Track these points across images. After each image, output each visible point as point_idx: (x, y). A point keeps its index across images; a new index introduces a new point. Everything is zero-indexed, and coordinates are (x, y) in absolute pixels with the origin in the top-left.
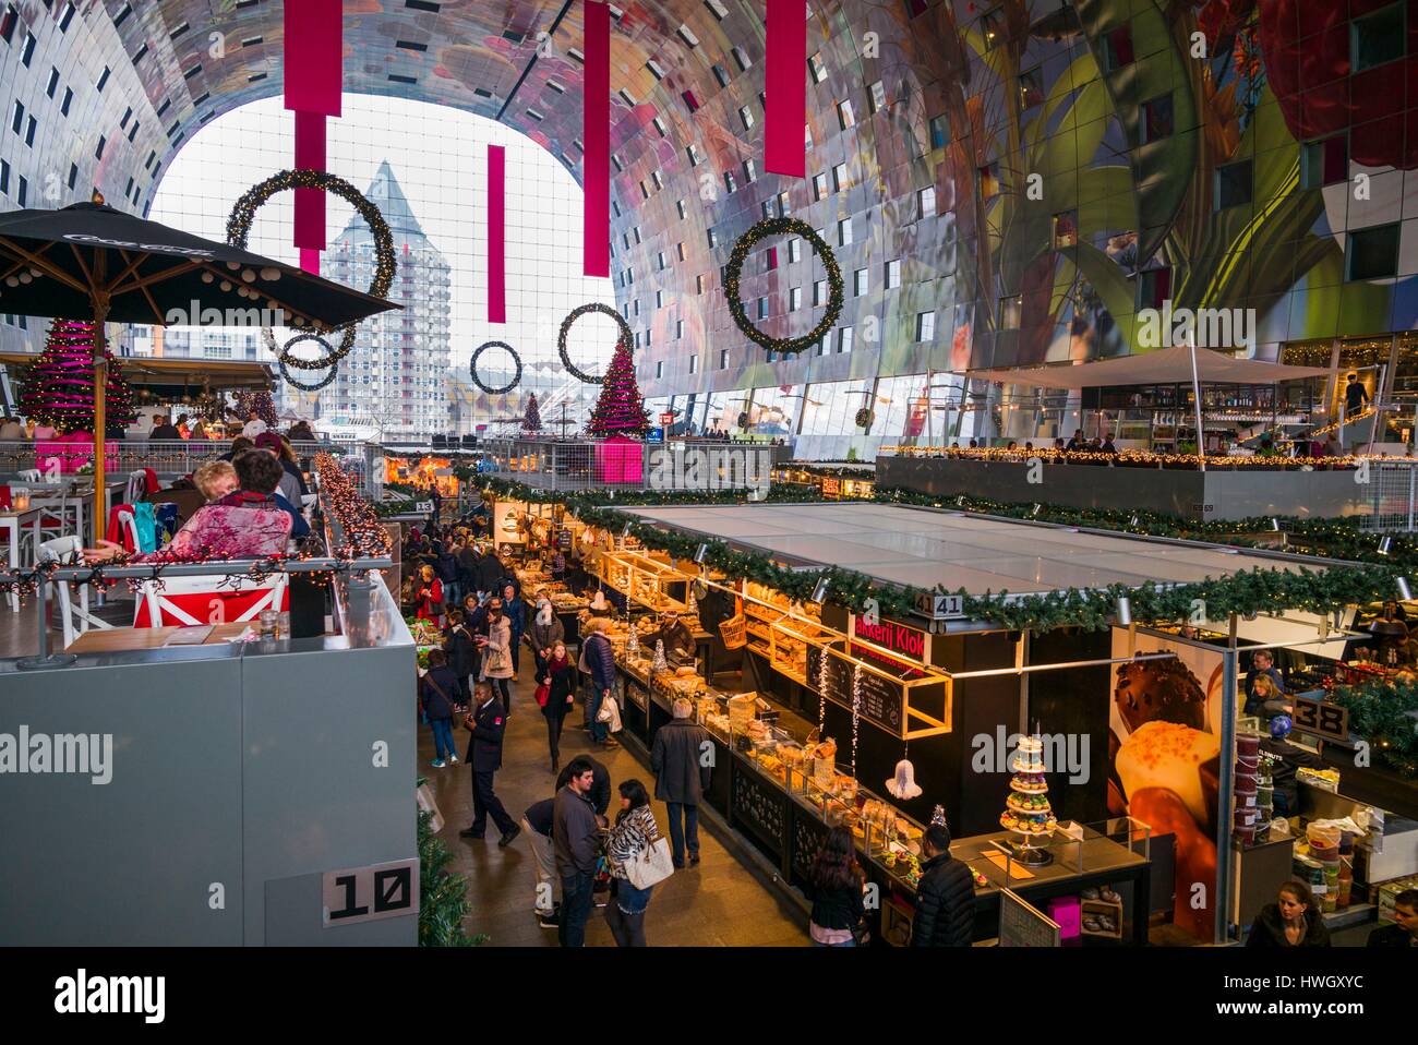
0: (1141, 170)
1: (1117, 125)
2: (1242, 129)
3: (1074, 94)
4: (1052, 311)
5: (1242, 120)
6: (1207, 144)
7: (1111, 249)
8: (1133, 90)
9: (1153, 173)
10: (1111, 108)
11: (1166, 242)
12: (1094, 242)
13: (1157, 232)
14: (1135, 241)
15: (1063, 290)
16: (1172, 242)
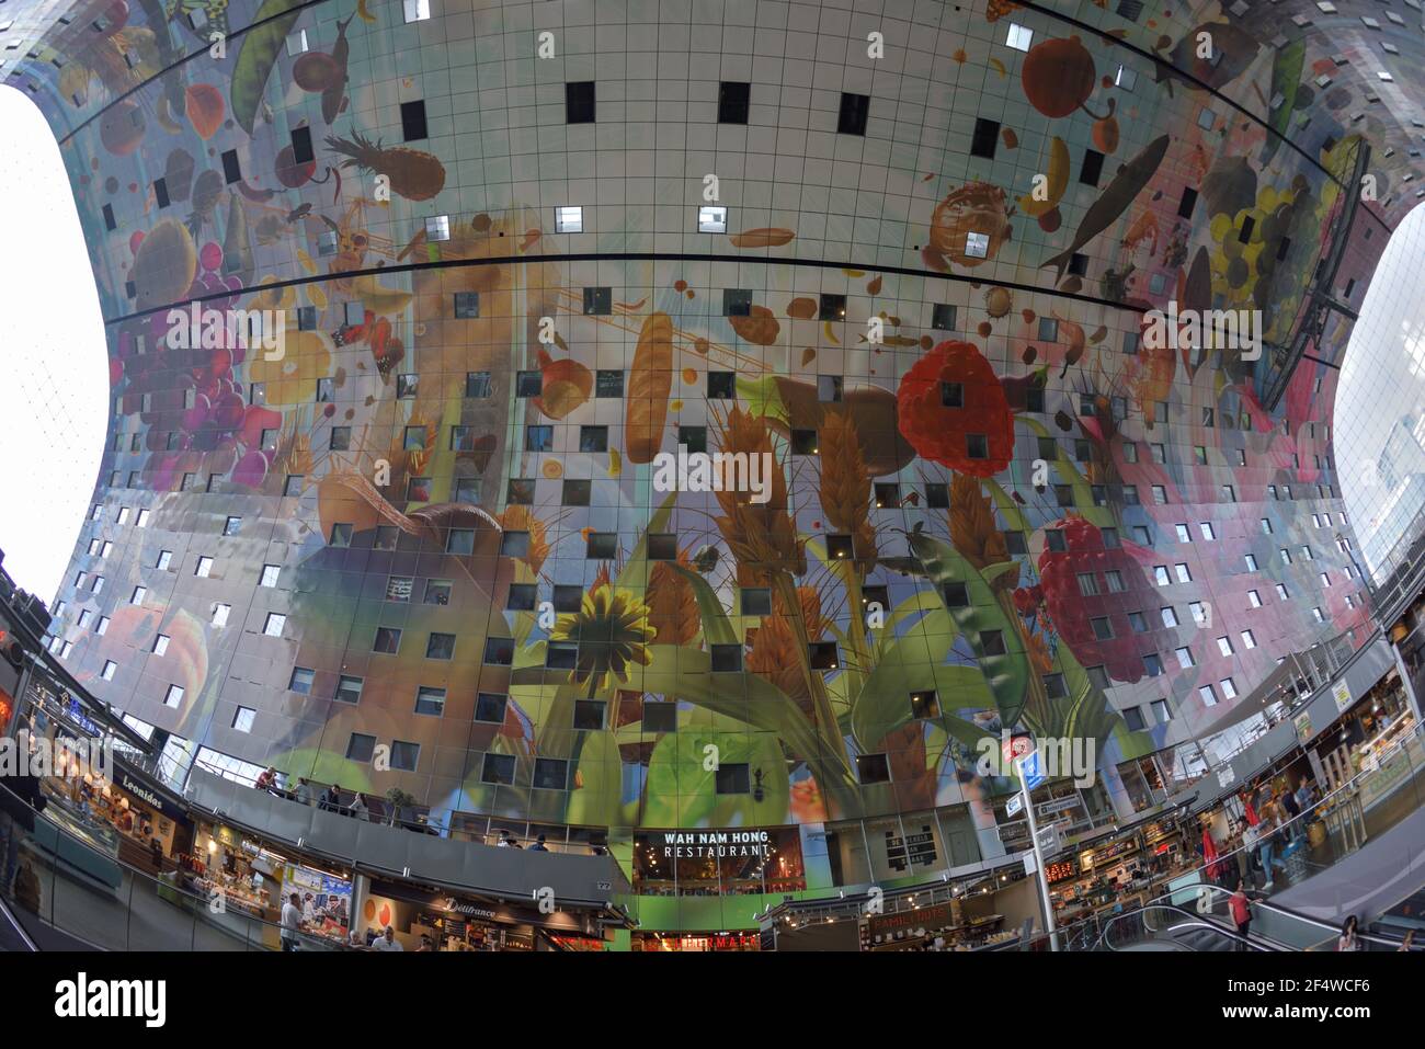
0: (990, 672)
1: (964, 641)
2: (1052, 657)
3: (921, 614)
4: (930, 765)
5: (1051, 652)
6: (1033, 662)
7: (978, 720)
8: (971, 623)
9: (1001, 674)
10: (956, 629)
11: (1023, 716)
12: (960, 715)
13: (1014, 710)
14: (997, 716)
15: (939, 750)
16: (1026, 716)
